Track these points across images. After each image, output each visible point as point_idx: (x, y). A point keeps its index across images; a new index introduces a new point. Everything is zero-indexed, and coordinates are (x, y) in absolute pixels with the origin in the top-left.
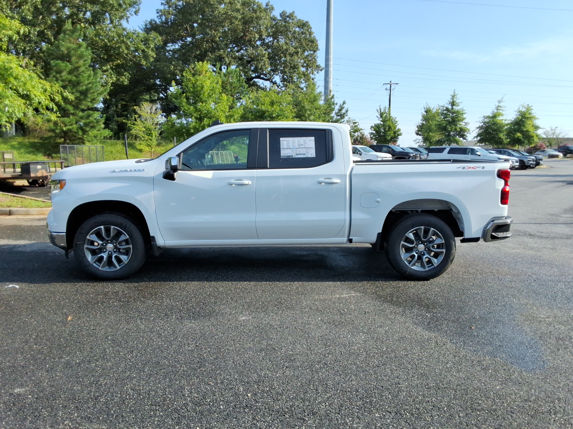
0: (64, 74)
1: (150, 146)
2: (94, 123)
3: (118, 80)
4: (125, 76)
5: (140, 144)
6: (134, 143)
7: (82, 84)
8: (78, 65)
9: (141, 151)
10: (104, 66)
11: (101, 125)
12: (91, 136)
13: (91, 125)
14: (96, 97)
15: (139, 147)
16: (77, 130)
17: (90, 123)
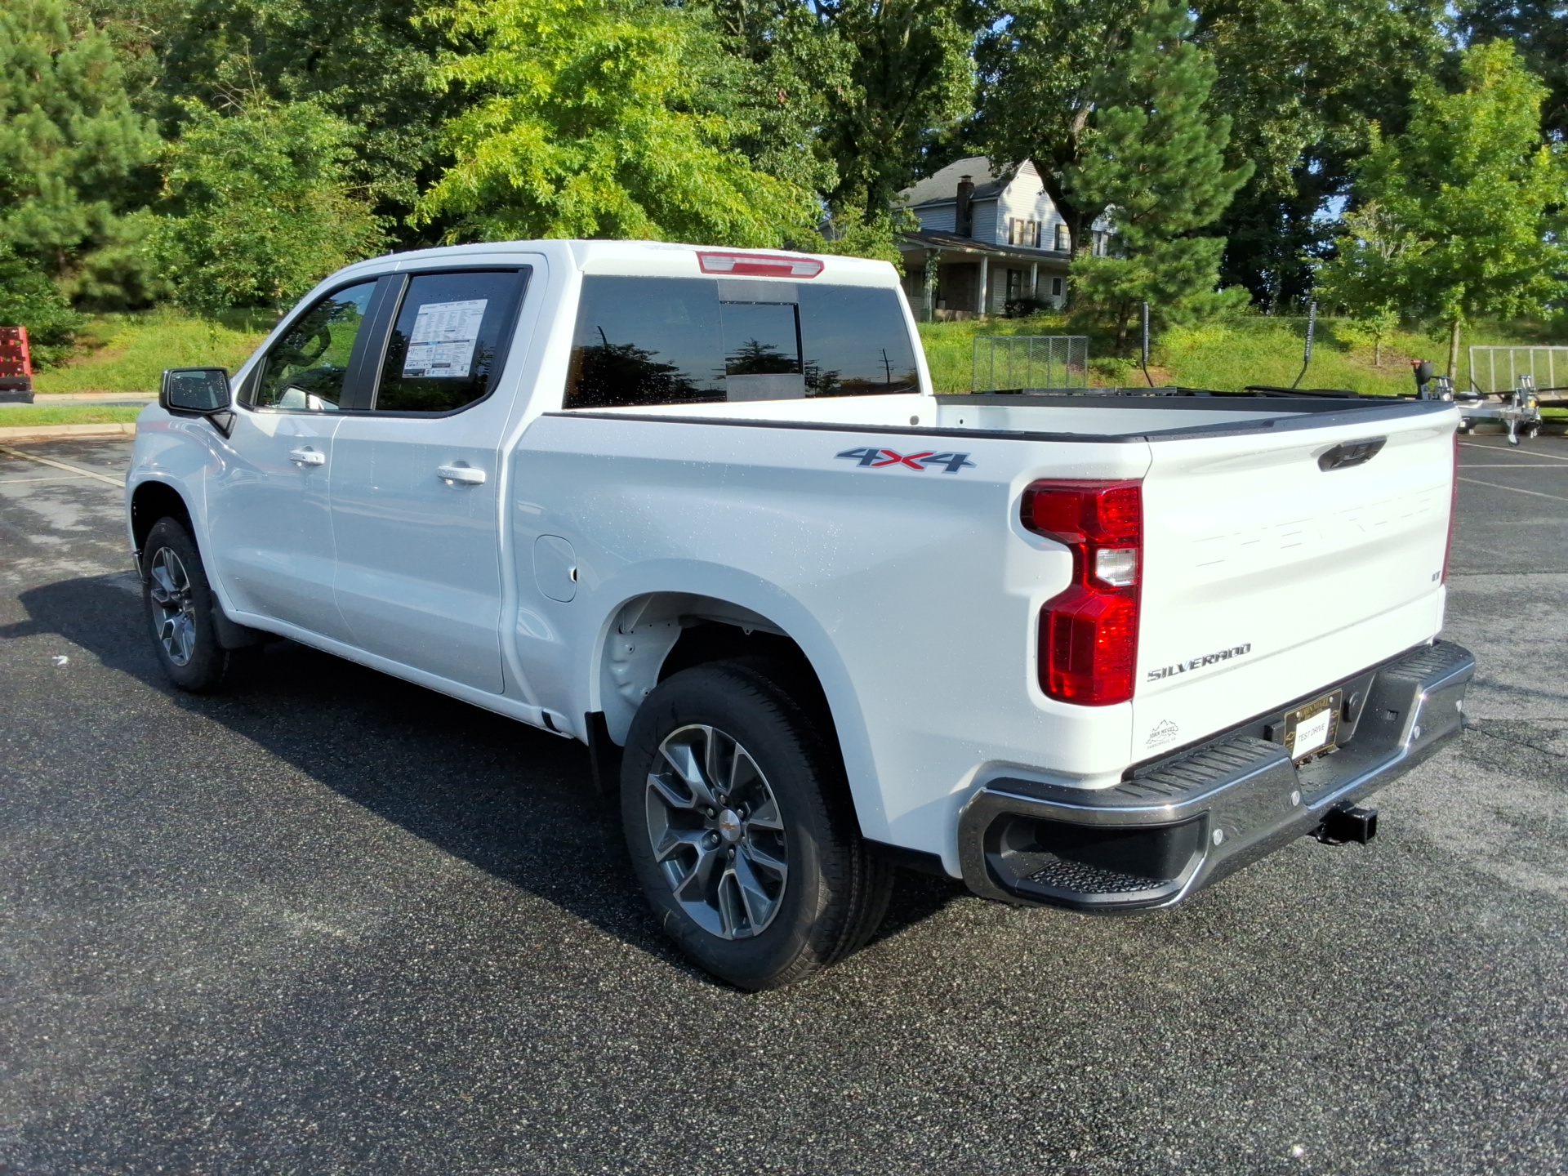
0: (1130, 139)
1: (1374, 331)
2: (1189, 271)
3: (1328, 137)
4: (1350, 122)
5: (1350, 327)
6: (1332, 324)
7: (1171, 163)
8: (1169, 112)
9: (1344, 347)
10: (1282, 103)
11: (1210, 275)
12: (1185, 307)
13: (1181, 276)
14: (1213, 197)
15: (1342, 335)
16: (1144, 293)
17: (1178, 271)
